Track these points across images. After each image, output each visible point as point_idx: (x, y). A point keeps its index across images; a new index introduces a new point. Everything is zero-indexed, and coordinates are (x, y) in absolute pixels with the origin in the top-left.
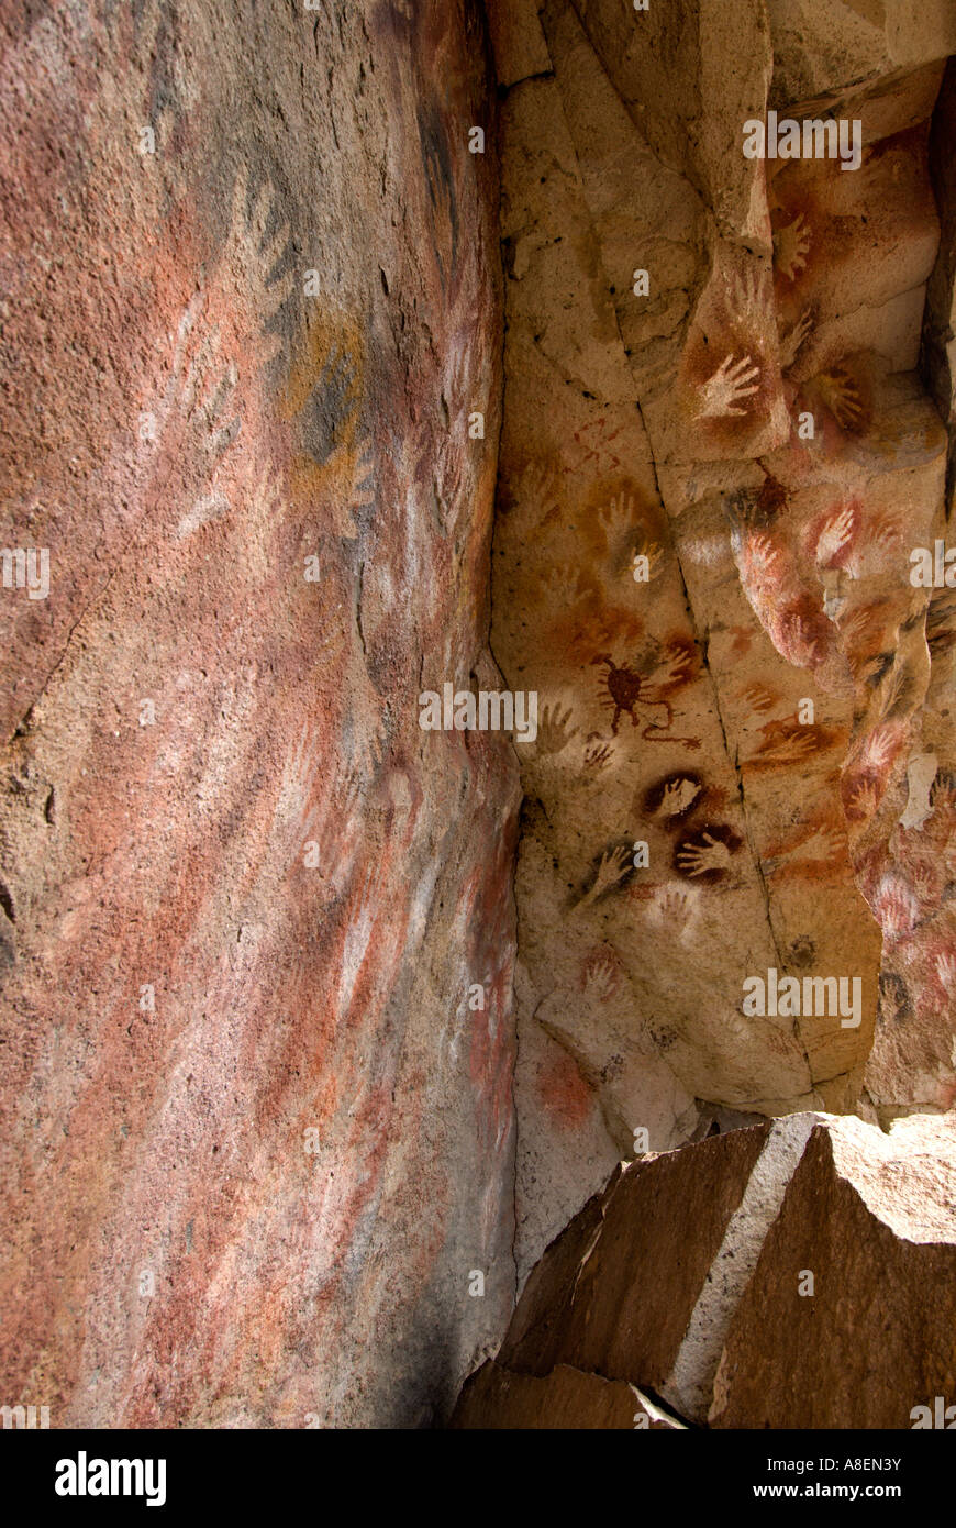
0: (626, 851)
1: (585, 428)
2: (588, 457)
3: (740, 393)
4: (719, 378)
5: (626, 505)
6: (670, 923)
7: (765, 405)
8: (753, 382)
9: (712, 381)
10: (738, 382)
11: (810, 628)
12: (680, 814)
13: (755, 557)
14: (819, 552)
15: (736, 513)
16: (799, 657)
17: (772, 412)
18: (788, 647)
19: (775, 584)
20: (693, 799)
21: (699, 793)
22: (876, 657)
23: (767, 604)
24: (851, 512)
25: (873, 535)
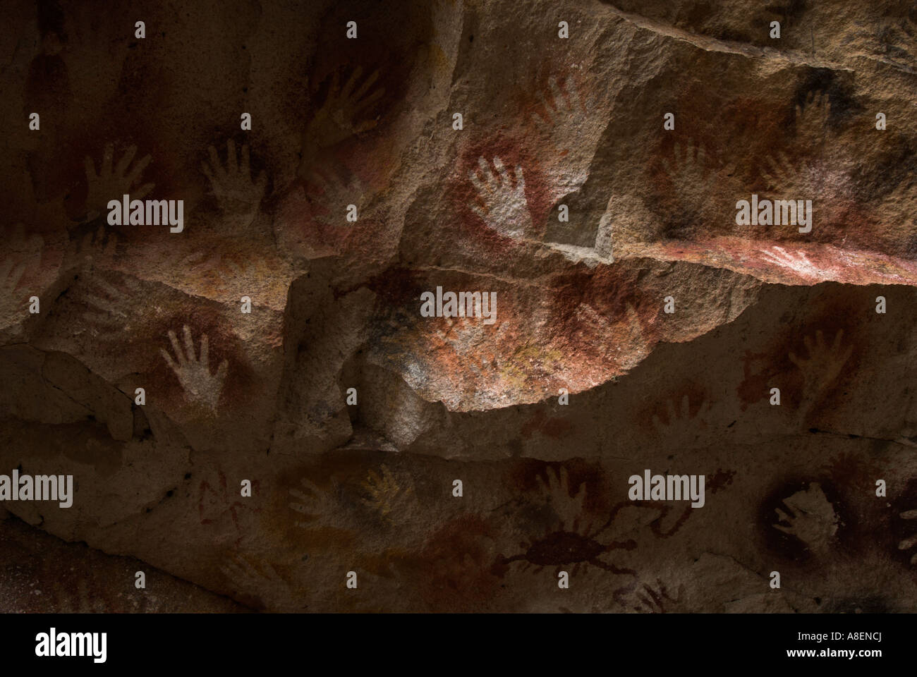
2: (235, 516)
3: (204, 357)
4: (182, 373)
5: (308, 492)
9: (184, 382)
10: (192, 356)
11: (605, 301)
12: (840, 526)
13: (459, 346)
14: (512, 234)
15: (392, 344)
16: (632, 348)
17: (235, 331)
18: (605, 360)
19: (511, 326)
20: (829, 500)
21: (824, 489)
22: (794, 111)
23: (526, 364)
24: (483, 163)
25: (544, 115)
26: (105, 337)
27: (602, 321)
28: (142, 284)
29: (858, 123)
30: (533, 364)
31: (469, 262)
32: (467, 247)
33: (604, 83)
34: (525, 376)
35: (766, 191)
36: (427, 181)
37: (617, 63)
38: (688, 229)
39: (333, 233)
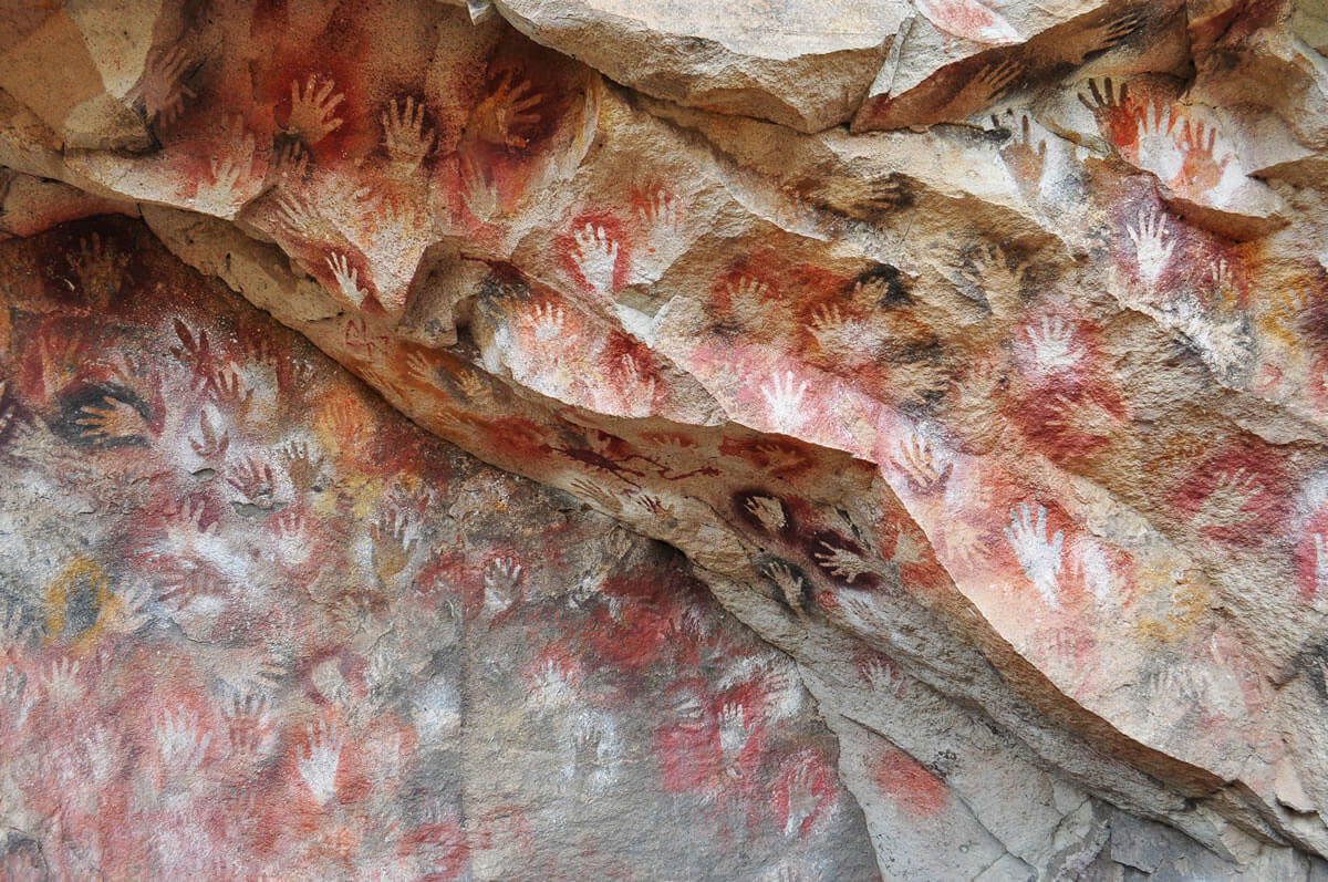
0: (781, 565)
2: (369, 348)
4: (339, 277)
5: (420, 360)
9: (340, 281)
10: (346, 274)
11: (641, 364)
12: (785, 526)
14: (596, 283)
15: (496, 305)
16: (642, 405)
18: (625, 400)
19: (578, 340)
20: (783, 510)
21: (782, 505)
22: (854, 285)
23: (577, 372)
24: (589, 227)
25: (648, 213)
26: (290, 231)
27: (635, 374)
28: (318, 214)
29: (904, 312)
30: (581, 374)
31: (562, 285)
32: (562, 275)
33: (695, 221)
34: (572, 381)
35: (810, 325)
36: (542, 225)
37: (709, 214)
38: (732, 332)
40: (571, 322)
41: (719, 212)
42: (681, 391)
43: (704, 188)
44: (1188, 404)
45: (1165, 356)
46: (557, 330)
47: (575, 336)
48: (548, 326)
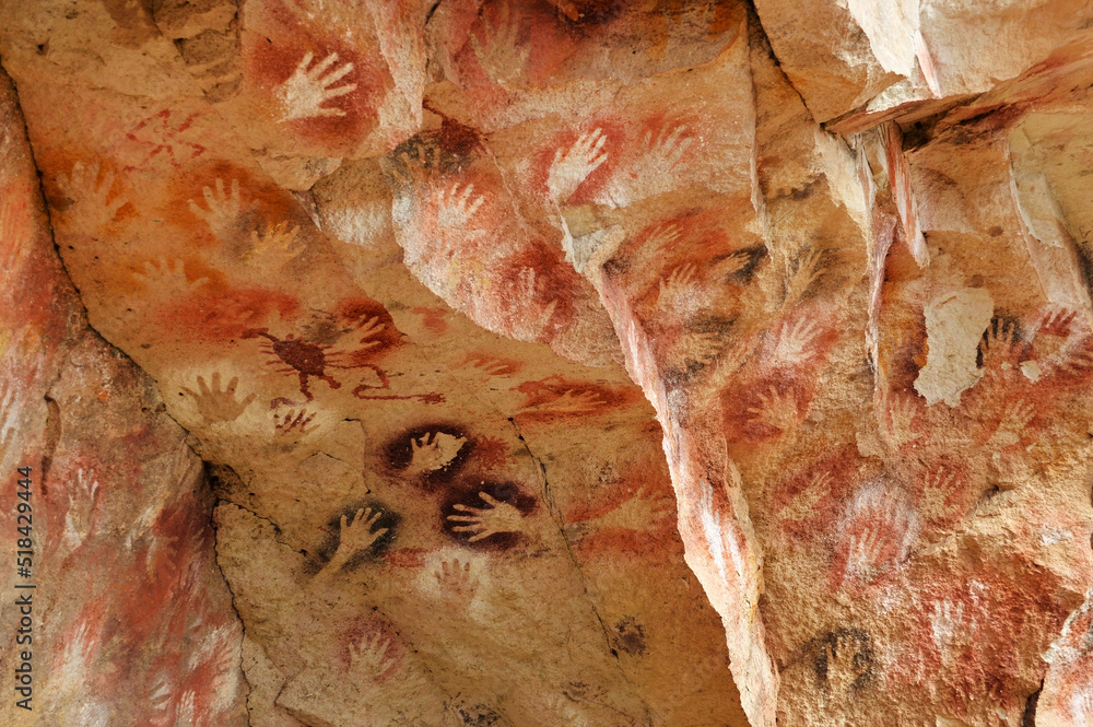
0: (374, 512)
1: (143, 124)
2: (155, 152)
3: (332, 94)
4: (299, 78)
5: (227, 191)
6: (451, 595)
7: (370, 104)
8: (347, 79)
9: (290, 81)
10: (326, 82)
11: (547, 284)
12: (442, 469)
13: (443, 214)
14: (553, 187)
15: (405, 165)
16: (528, 327)
17: (380, 111)
18: (508, 318)
19: (484, 237)
20: (458, 453)
21: (465, 445)
22: (728, 256)
23: (466, 271)
24: (598, 131)
25: (653, 141)
27: (531, 292)
29: (737, 288)
31: (512, 174)
32: (523, 166)
33: (699, 167)
34: (459, 281)
35: (665, 280)
36: (563, 113)
37: (718, 166)
39: (473, 66)
40: (486, 214)
41: (731, 168)
42: (583, 323)
43: (737, 143)
44: (848, 413)
45: (852, 371)
46: (464, 218)
47: (483, 232)
48: (455, 209)
